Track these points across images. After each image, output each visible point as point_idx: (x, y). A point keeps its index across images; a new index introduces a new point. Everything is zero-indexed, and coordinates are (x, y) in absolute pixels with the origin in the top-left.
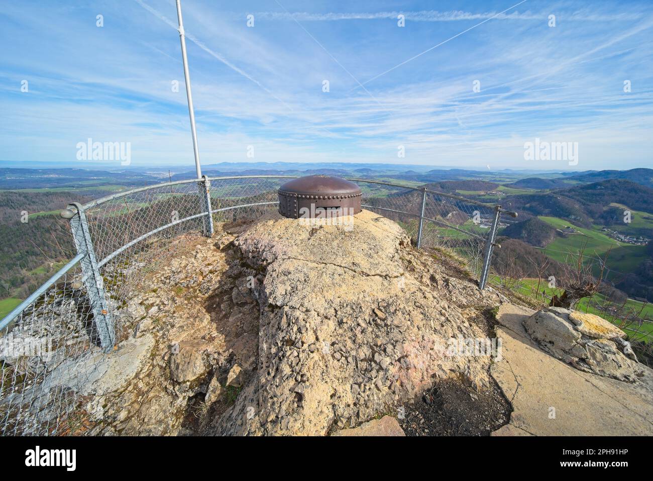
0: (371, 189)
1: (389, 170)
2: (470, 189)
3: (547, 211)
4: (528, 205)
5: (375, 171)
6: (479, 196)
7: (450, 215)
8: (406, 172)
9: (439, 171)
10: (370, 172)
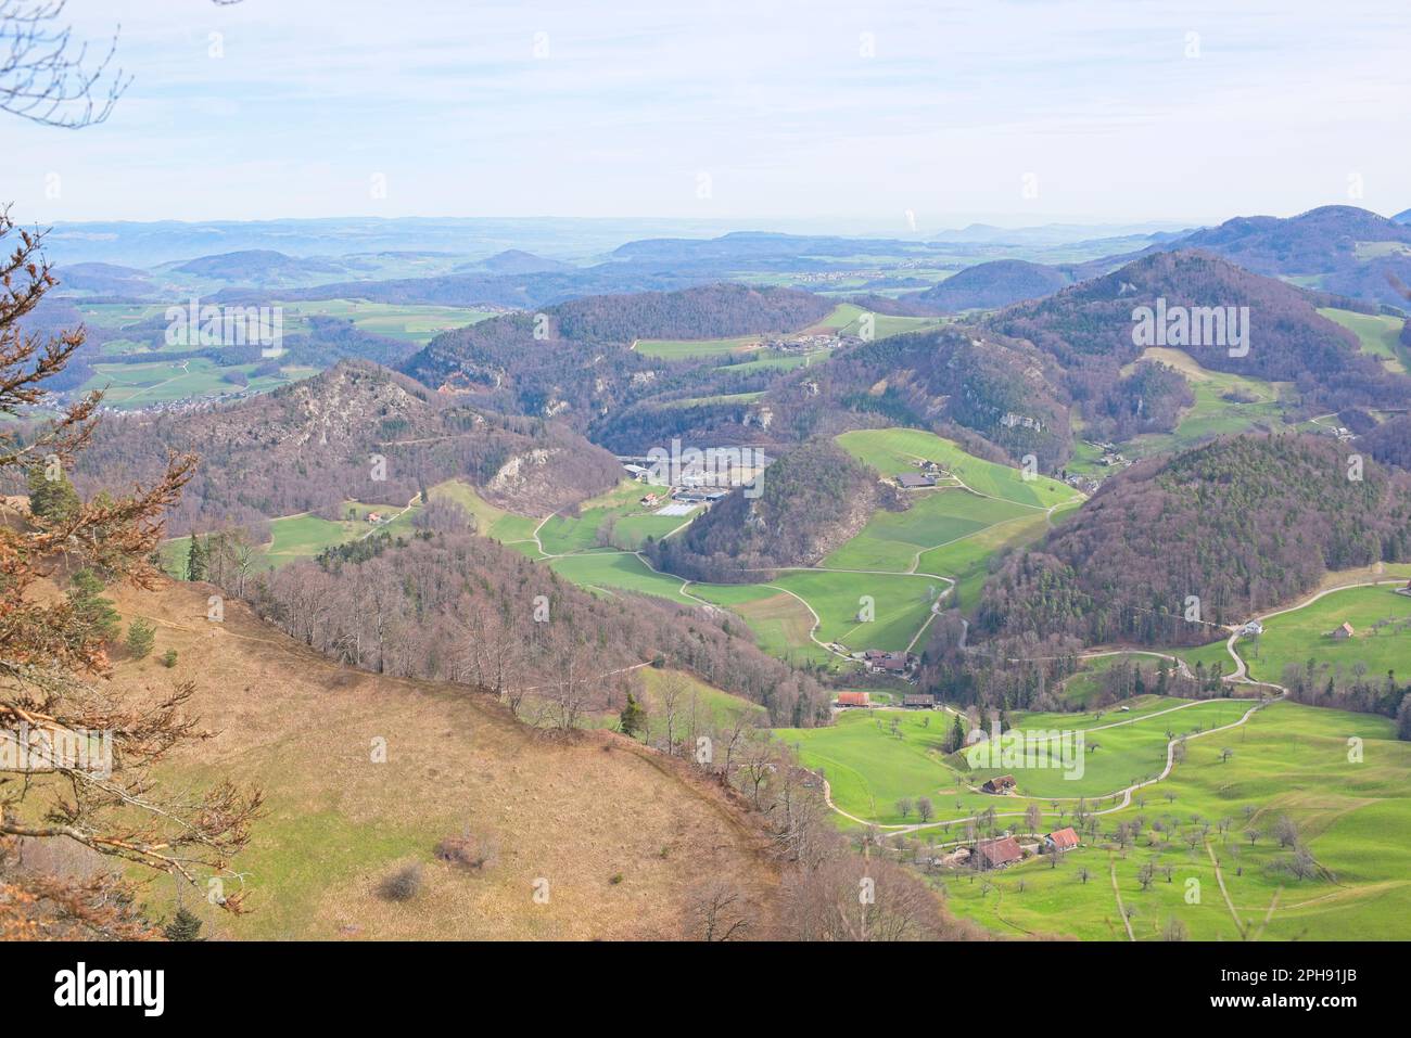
0: (226, 370)
1: (399, 255)
2: (697, 332)
3: (937, 404)
4: (880, 387)
5: (310, 265)
6: (731, 362)
7: (512, 467)
8: (490, 263)
9: (663, 245)
10: (274, 272)
